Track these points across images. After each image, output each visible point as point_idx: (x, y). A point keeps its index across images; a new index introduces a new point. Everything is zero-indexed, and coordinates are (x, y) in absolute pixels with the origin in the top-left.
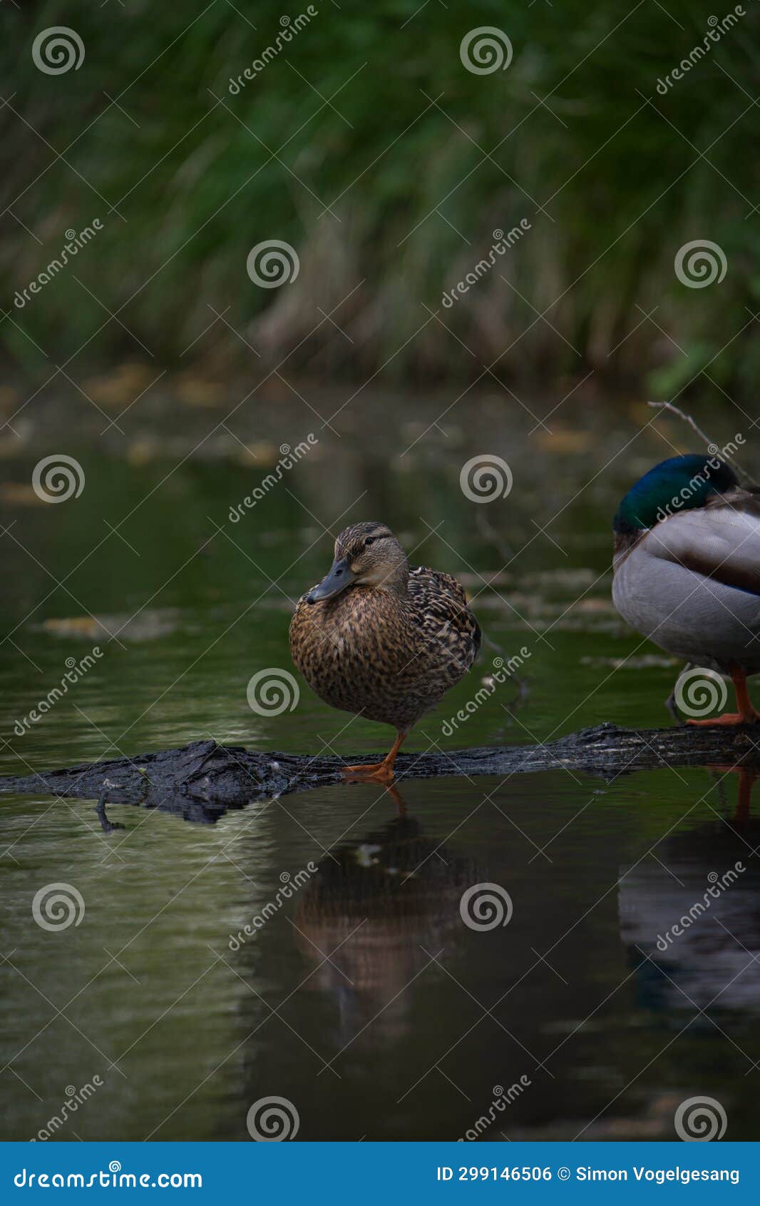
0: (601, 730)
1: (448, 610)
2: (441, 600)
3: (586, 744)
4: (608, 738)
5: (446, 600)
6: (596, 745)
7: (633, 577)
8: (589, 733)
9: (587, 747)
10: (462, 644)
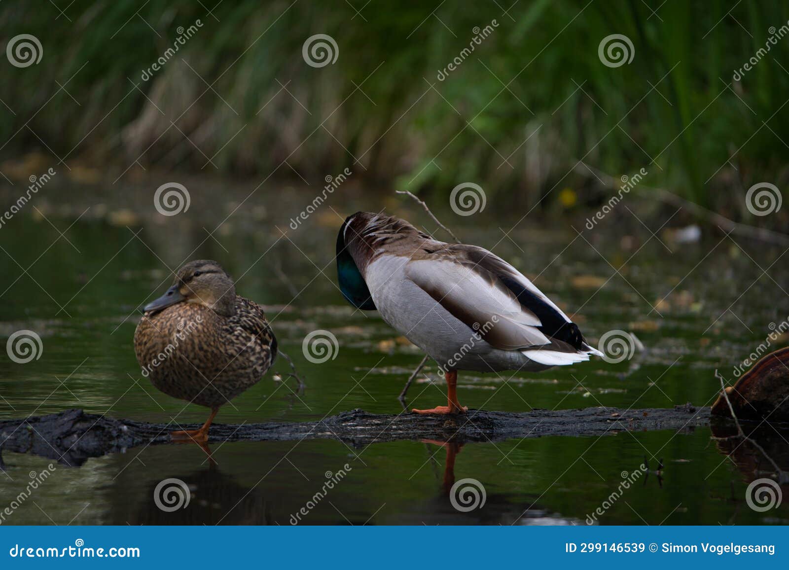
0: (353, 413)
1: (254, 326)
2: (249, 318)
3: (342, 423)
4: (358, 419)
5: (254, 319)
8: (345, 415)
9: (343, 424)
10: (263, 354)
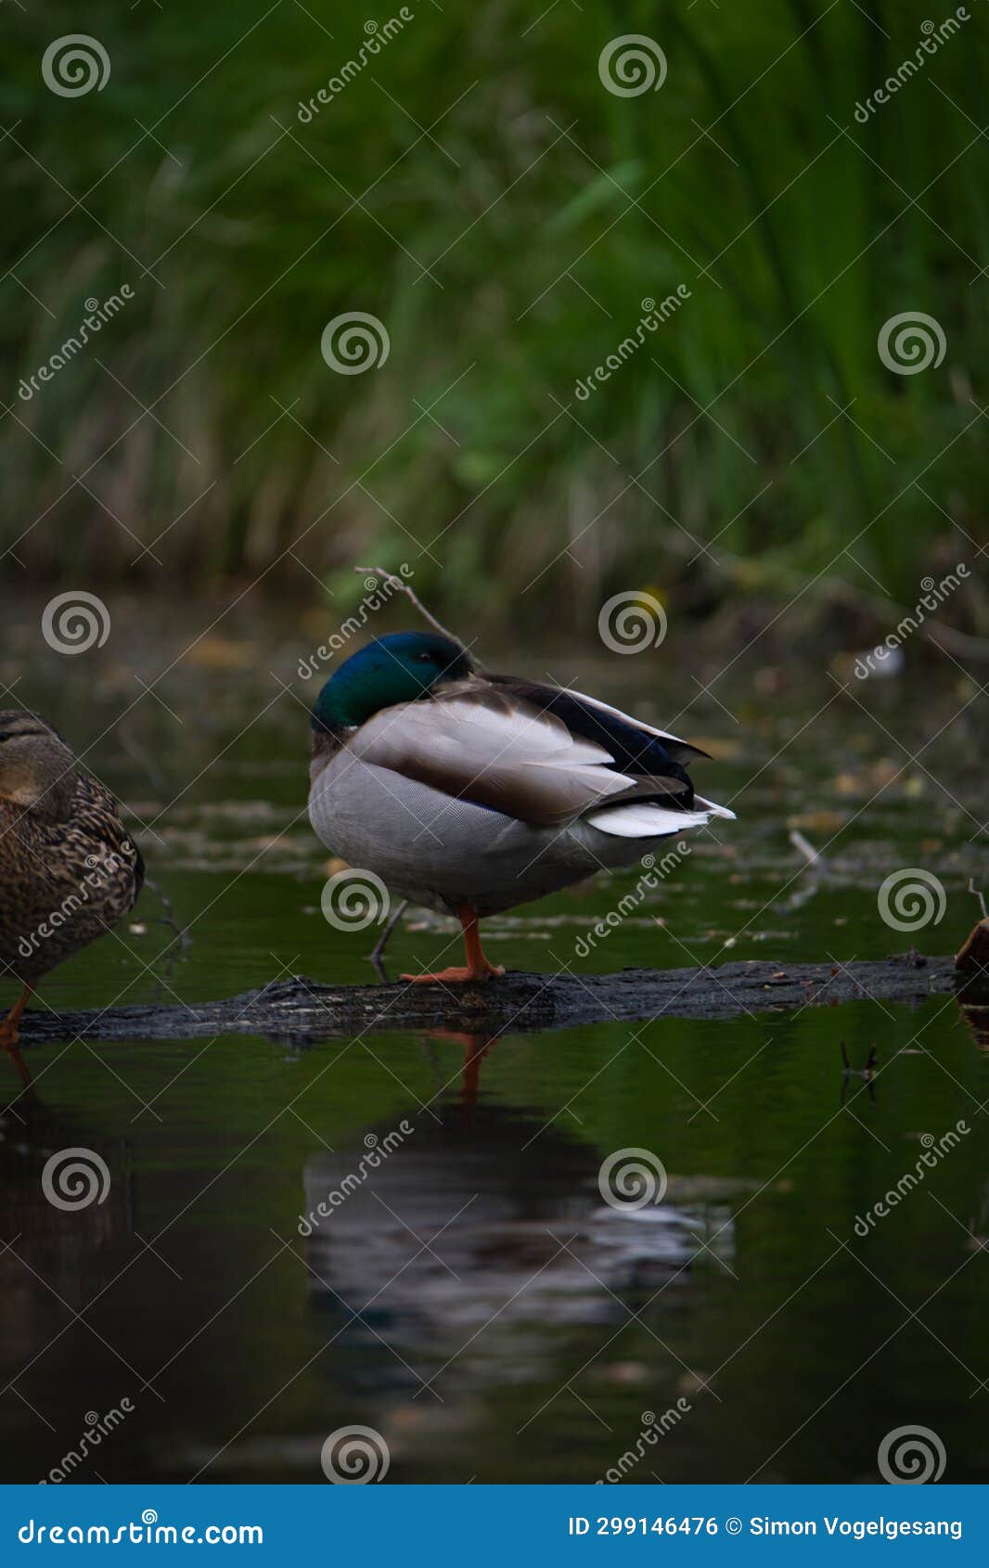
0: (291, 985)
1: (104, 828)
2: (95, 813)
3: (270, 1002)
4: (300, 995)
5: (102, 813)
6: (284, 1004)
7: (337, 789)
8: (275, 989)
9: (273, 1005)
10: (123, 876)
